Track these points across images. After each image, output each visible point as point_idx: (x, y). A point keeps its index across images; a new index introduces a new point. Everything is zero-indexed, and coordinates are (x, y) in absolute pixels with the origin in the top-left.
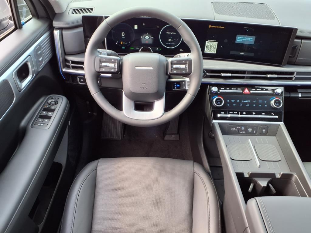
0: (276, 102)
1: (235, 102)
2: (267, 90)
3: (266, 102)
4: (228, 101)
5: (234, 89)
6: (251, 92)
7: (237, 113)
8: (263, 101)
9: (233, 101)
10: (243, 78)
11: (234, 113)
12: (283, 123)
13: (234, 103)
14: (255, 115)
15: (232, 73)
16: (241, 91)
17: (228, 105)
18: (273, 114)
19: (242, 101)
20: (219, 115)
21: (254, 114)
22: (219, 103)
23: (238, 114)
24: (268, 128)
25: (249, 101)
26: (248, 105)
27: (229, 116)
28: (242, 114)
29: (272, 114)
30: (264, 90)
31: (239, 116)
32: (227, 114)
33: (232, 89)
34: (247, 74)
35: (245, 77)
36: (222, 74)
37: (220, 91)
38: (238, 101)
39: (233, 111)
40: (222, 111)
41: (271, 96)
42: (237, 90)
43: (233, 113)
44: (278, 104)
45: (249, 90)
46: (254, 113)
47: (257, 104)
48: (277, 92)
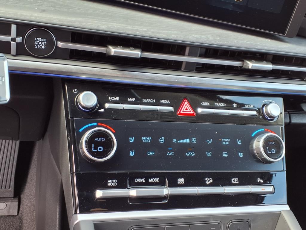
0: (270, 143)
1: (154, 145)
2: (241, 106)
3: (239, 143)
4: (132, 140)
5: (149, 101)
6: (200, 110)
7: (157, 180)
8: (233, 142)
9: (146, 140)
10: (176, 66)
11: (151, 180)
12: (287, 208)
13: (149, 147)
14: (211, 185)
15: (143, 50)
16: (171, 109)
17: (132, 154)
18: (262, 181)
19: (175, 141)
20: (99, 194)
21: (208, 183)
22: (100, 149)
23: (161, 184)
24: (250, 226)
25: (194, 141)
26: (191, 154)
27: (133, 192)
28: (173, 184)
29: (259, 180)
30: (235, 105)
31: (166, 191)
32: (125, 187)
33: (144, 100)
34: (190, 55)
35: (183, 66)
36: (110, 47)
37: (107, 105)
38: (162, 140)
39: (147, 176)
40: (112, 177)
41: (253, 124)
42: (158, 104)
43: (147, 180)
44: (274, 151)
45: (194, 107)
46: (209, 181)
47: (218, 148)
48: (268, 114)
